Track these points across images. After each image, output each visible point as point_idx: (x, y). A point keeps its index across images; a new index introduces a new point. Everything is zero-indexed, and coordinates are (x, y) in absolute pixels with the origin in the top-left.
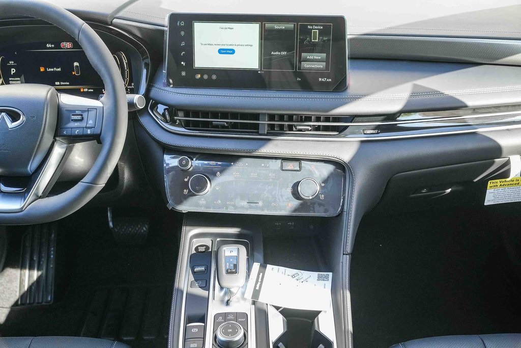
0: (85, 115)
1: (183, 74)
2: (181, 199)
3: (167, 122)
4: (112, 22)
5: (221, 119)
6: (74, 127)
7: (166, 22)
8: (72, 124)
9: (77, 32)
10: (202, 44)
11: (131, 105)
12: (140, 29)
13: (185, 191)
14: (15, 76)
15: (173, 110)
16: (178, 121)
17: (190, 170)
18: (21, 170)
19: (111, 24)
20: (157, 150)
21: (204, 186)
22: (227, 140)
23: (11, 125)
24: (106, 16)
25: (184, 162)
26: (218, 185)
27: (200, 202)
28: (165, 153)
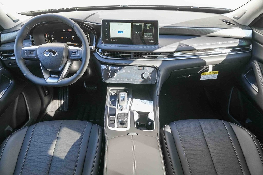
0: (76, 52)
1: (107, 39)
2: (107, 79)
3: (102, 55)
4: (84, 22)
5: (119, 54)
6: (73, 56)
7: (101, 23)
8: (72, 55)
9: (73, 25)
10: (113, 30)
11: (91, 49)
12: (93, 25)
13: (108, 76)
14: (54, 40)
15: (104, 51)
16: (105, 54)
17: (110, 70)
18: (57, 70)
20: (99, 64)
21: (114, 75)
22: (120, 60)
23: (53, 56)
24: (82, 20)
25: (108, 67)
26: (118, 74)
27: (113, 79)
28: (102, 64)
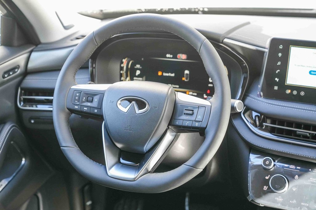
0: (195, 111)
1: (276, 88)
2: (261, 193)
4: (223, 41)
5: (303, 129)
6: (184, 120)
7: (267, 44)
8: (184, 117)
9: (199, 45)
10: (295, 65)
13: (265, 187)
15: (264, 117)
16: (264, 126)
17: (272, 170)
18: (139, 148)
19: (222, 43)
21: (282, 186)
22: (306, 148)
23: (138, 111)
24: (219, 35)
25: (267, 162)
26: (296, 186)
27: (277, 199)
28: (251, 152)
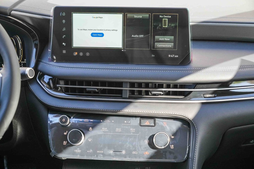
1: (64, 52)
2: (61, 149)
3: (51, 89)
4: (10, 13)
5: (93, 86)
7: (51, 13)
10: (78, 29)
11: (23, 75)
12: (31, 18)
13: (64, 142)
15: (55, 80)
16: (59, 88)
17: (69, 125)
19: (10, 15)
20: (43, 111)
21: (79, 139)
24: (6, 8)
25: (64, 120)
26: (90, 137)
27: (76, 151)
28: (49, 112)
